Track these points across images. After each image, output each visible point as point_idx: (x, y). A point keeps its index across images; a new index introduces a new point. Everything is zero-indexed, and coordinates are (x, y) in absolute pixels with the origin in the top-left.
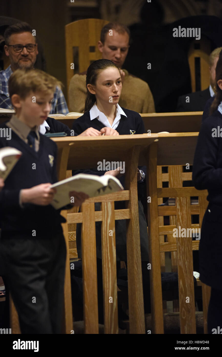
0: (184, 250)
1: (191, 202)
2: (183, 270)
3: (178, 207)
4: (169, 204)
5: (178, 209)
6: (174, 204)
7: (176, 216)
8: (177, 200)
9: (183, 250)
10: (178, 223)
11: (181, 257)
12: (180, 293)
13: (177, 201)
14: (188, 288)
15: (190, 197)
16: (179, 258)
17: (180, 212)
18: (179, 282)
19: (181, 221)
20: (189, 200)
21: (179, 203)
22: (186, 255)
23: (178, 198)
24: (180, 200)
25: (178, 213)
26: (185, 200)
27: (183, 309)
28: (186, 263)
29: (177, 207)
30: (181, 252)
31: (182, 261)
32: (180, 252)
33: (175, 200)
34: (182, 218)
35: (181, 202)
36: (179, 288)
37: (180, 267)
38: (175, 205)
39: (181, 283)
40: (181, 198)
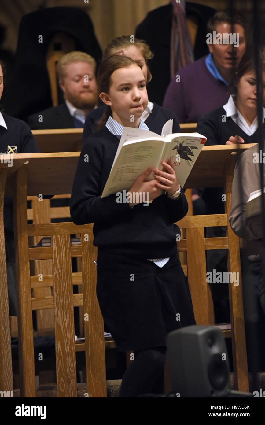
0: (63, 303)
1: (71, 242)
2: (62, 329)
3: (55, 248)
4: (44, 245)
5: (55, 251)
6: (49, 244)
7: (52, 259)
8: (53, 239)
9: (61, 303)
10: (55, 269)
11: (59, 312)
12: (57, 359)
13: (53, 241)
14: (68, 352)
15: (70, 235)
16: (56, 314)
17: (58, 254)
18: (56, 345)
19: (58, 266)
20: (68, 239)
21: (56, 243)
22: (66, 309)
23: (54, 237)
24: (57, 238)
25: (55, 255)
26: (64, 239)
27: (62, 379)
28: (65, 319)
29: (53, 247)
30: (59, 305)
31: (60, 318)
32: (57, 306)
33: (50, 239)
34: (60, 263)
35: (59, 242)
36: (56, 352)
37: (58, 325)
38: (50, 246)
39: (58, 346)
40: (59, 236)
